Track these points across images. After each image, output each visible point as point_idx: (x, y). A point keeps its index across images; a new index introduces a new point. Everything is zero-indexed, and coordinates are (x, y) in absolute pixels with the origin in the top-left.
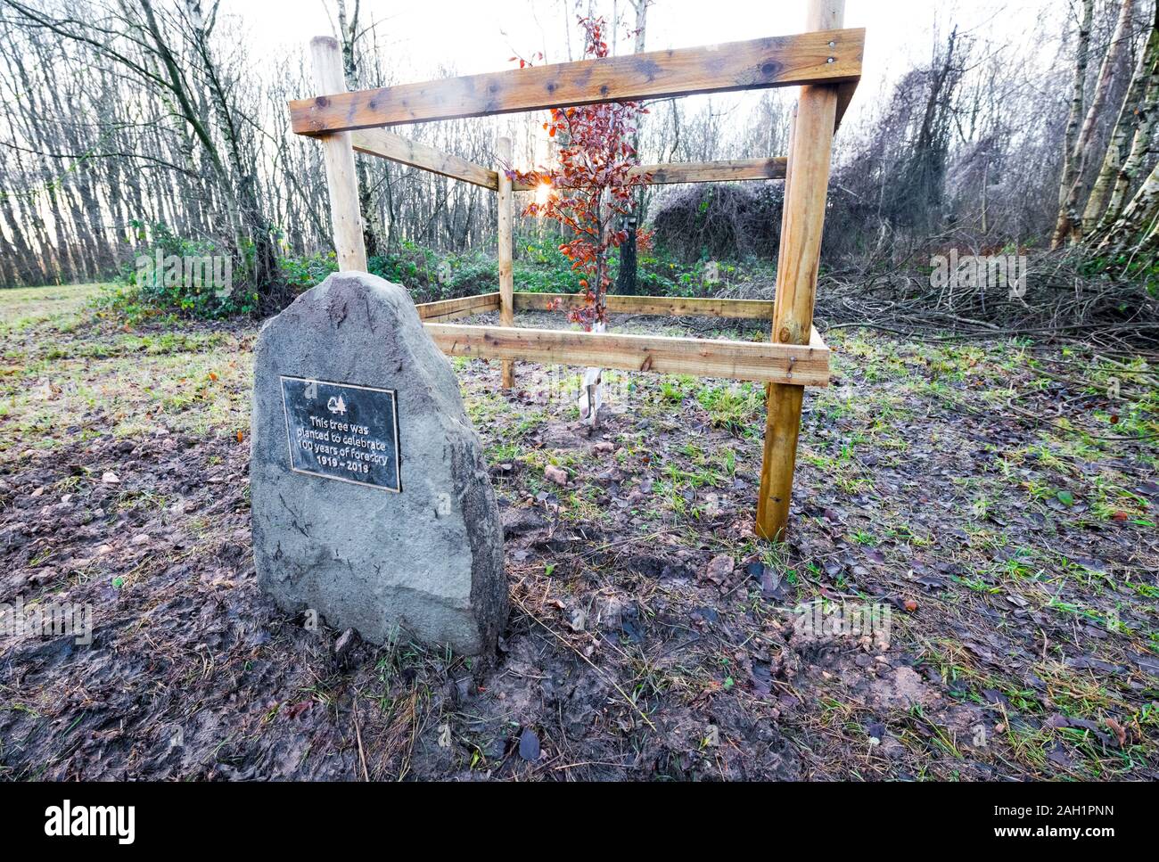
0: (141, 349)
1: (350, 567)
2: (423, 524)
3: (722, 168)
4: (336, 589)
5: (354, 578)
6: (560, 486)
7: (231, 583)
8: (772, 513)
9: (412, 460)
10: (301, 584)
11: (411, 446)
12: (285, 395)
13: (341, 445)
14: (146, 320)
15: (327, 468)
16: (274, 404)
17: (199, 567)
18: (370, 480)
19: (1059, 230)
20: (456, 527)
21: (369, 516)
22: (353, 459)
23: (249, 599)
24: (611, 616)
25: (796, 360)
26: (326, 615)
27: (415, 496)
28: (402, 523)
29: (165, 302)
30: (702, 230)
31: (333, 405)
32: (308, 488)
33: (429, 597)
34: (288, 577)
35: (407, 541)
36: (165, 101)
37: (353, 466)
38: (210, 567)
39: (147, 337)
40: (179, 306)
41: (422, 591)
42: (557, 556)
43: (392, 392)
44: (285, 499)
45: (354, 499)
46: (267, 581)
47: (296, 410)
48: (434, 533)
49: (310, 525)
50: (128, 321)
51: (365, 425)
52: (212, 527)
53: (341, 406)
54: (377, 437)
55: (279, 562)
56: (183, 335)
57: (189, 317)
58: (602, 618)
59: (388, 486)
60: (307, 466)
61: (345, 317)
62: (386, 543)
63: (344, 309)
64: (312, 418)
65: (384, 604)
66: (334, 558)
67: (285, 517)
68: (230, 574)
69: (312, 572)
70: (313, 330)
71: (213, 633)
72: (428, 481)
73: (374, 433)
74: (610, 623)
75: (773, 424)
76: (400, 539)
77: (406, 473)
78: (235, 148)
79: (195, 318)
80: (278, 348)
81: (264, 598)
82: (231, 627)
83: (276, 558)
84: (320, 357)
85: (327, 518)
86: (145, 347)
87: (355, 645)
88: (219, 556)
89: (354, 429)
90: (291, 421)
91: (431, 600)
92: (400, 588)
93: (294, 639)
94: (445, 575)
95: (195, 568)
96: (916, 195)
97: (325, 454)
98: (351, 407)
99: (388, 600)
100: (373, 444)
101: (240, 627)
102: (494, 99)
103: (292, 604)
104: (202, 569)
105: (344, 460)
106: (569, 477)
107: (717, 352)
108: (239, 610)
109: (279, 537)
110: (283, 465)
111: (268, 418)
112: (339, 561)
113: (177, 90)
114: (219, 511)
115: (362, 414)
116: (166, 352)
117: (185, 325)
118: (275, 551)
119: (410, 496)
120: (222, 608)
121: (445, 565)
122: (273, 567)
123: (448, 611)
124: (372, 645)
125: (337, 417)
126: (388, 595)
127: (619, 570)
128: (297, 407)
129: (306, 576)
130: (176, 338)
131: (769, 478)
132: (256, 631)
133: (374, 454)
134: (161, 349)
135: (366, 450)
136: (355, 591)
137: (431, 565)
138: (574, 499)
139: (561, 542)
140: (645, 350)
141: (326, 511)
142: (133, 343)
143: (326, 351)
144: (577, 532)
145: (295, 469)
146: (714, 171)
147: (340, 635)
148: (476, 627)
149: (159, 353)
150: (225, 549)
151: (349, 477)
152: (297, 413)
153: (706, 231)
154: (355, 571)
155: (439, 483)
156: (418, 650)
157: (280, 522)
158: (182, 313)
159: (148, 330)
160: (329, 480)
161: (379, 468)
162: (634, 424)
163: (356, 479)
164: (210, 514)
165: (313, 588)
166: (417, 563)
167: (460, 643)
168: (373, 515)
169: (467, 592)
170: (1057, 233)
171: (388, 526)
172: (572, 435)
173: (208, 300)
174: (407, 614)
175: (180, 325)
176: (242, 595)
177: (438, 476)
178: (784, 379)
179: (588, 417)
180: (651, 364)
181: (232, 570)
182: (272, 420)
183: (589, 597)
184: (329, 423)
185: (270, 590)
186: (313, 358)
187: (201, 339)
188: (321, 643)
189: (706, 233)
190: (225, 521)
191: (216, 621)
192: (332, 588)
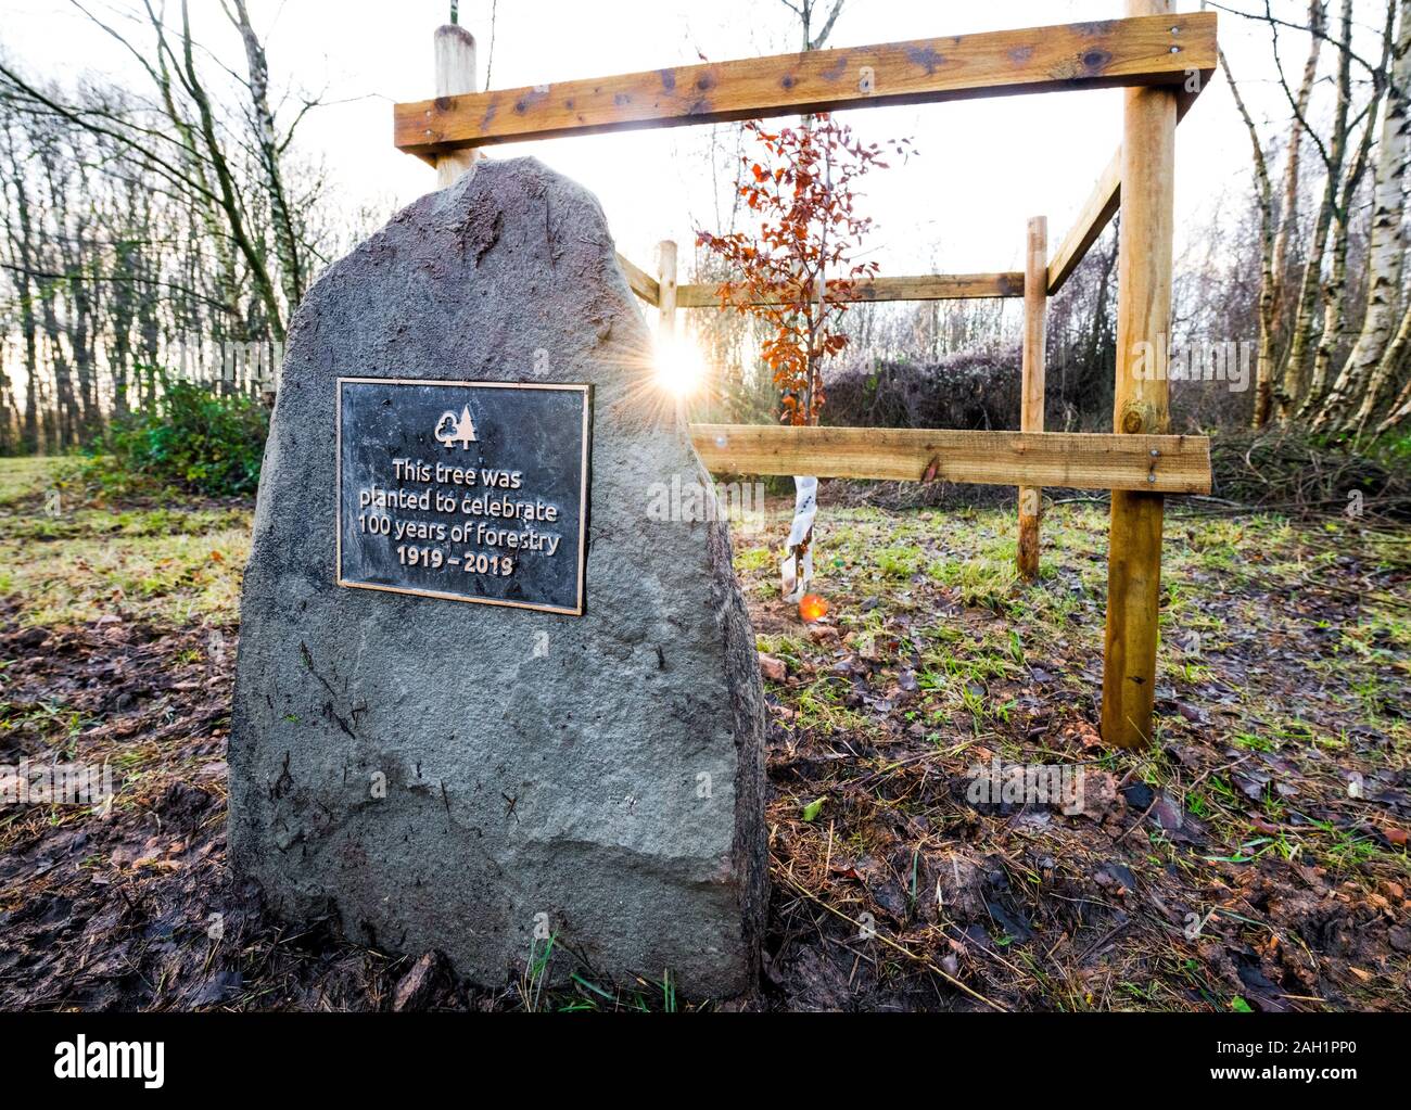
0: (114, 529)
1: (447, 801)
2: (629, 685)
3: (945, 283)
4: (406, 860)
5: (453, 829)
6: (777, 682)
7: (175, 864)
8: (1132, 703)
9: (617, 538)
10: (327, 852)
11: (617, 505)
12: (342, 416)
13: (458, 517)
14: (130, 494)
15: (418, 572)
16: (316, 441)
17: (113, 833)
18: (515, 593)
19: (1259, 413)
20: (704, 688)
21: (500, 678)
22: (481, 547)
23: (204, 895)
24: (964, 890)
25: (1160, 455)
26: (376, 922)
27: (616, 618)
28: (580, 687)
29: (165, 472)
30: (871, 409)
31: (448, 428)
32: (370, 623)
33: (630, 862)
34: (299, 838)
35: (588, 731)
36: (209, 221)
37: (477, 563)
38: (136, 836)
39: (126, 514)
40: (184, 476)
41: (615, 848)
42: (815, 788)
43: (585, 388)
44: (314, 652)
45: (473, 640)
46: (250, 850)
47: (363, 449)
48: (653, 704)
49: (364, 709)
50: (103, 493)
51: (514, 468)
52: (159, 761)
53: (465, 431)
54: (540, 492)
55: (283, 805)
56: (182, 513)
57: (196, 492)
58: (946, 895)
59: (555, 602)
60: (371, 572)
61: (496, 240)
62: (538, 738)
63: (496, 224)
64: (397, 462)
65: (519, 887)
66: (410, 783)
67: (308, 696)
68: (176, 848)
69: (356, 821)
70: (423, 276)
71: (101, 979)
72: (651, 584)
73: (534, 485)
74: (968, 902)
75: (1122, 558)
76: (572, 725)
77: (601, 567)
78: (297, 283)
79: (206, 492)
80: (342, 320)
81: (238, 892)
82: (150, 962)
83: (276, 793)
84: (430, 330)
85: (404, 691)
86: (120, 527)
87: (440, 992)
88: (161, 811)
89: (489, 478)
90: (350, 475)
91: (636, 867)
92: (562, 844)
93: (297, 987)
94: (671, 803)
95: (101, 838)
96: (1099, 378)
97: (417, 541)
98: (488, 432)
99: (529, 878)
100: (530, 509)
101: (173, 960)
102: (703, 98)
103: (301, 900)
104: (118, 839)
105: (458, 550)
106: (789, 670)
107: (1040, 446)
108: (178, 922)
109: (289, 743)
110: (320, 577)
111: (299, 473)
112: (421, 790)
113: (228, 205)
114: (182, 733)
115: (511, 445)
116: (151, 534)
117: (189, 501)
118: (276, 776)
119: (605, 620)
120: (137, 920)
121: (671, 783)
122: (268, 816)
123: (671, 892)
124: (480, 989)
125: (454, 455)
126: (530, 864)
127: (932, 805)
128: (366, 442)
129: (339, 835)
130: (171, 515)
131: (1123, 646)
132: (208, 971)
133: (530, 531)
134: (144, 529)
135: (513, 523)
136: (451, 862)
137: (639, 783)
138: (806, 698)
139: (815, 763)
140: (929, 448)
141: (405, 675)
142: (102, 520)
143: (444, 318)
144: (837, 746)
145: (345, 582)
146: (934, 287)
147: (406, 968)
148: (735, 927)
149: (140, 535)
150: (174, 797)
151: (464, 591)
152: (364, 455)
153: (876, 411)
154: (457, 812)
155: (678, 584)
156: (593, 994)
157: (295, 707)
158: (188, 485)
159: (131, 506)
160: (418, 598)
161: (538, 561)
162: (857, 603)
163: (481, 592)
164: (161, 739)
165: (355, 857)
166: (605, 781)
167: (695, 972)
168: (511, 673)
169: (725, 841)
170: (1256, 416)
171: (545, 698)
172: (773, 617)
173: (229, 470)
174: (571, 908)
175: (181, 501)
176: (189, 888)
177: (676, 567)
178: (1143, 484)
179: (795, 591)
180: (937, 469)
181: (182, 840)
182: (308, 475)
183: (907, 854)
184: (432, 471)
185: (253, 872)
186: (415, 334)
187: (209, 518)
188: (361, 993)
189: (876, 412)
190: (189, 750)
191: (117, 949)
192: (396, 857)
